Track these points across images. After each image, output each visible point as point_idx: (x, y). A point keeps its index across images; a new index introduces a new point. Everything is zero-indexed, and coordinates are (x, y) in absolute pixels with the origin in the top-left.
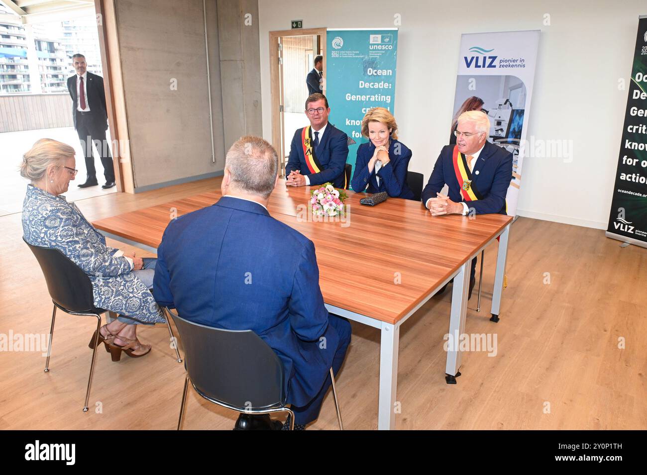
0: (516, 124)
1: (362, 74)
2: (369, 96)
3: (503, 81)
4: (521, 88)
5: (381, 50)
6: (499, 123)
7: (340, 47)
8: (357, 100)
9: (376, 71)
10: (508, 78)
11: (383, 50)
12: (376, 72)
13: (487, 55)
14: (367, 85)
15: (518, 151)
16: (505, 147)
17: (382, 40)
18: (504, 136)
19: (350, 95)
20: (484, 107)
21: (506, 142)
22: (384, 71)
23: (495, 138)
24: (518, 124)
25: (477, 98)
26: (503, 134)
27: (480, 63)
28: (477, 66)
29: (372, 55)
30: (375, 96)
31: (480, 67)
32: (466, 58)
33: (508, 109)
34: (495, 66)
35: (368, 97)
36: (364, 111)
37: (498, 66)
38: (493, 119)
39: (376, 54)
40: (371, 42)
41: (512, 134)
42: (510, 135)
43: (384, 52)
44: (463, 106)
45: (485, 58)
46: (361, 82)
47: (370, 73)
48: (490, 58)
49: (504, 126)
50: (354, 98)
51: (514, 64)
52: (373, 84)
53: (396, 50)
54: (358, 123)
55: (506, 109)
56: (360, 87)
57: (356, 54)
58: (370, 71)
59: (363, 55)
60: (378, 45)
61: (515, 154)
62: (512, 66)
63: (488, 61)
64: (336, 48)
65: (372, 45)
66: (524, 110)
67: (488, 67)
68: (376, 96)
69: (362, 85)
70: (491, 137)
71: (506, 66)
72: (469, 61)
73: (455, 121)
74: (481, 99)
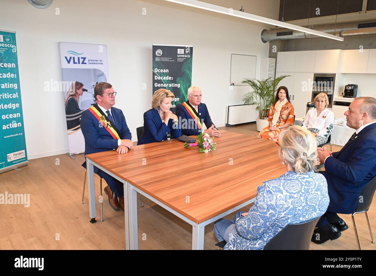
3: (92, 71)
4: (103, 76)
9: (2, 64)
10: (95, 70)
11: (6, 48)
13: (80, 56)
17: (4, 40)
20: (84, 87)
22: (8, 64)
25: (79, 82)
27: (76, 61)
28: (74, 63)
30: (5, 84)
31: (76, 63)
32: (66, 58)
34: (86, 63)
37: (88, 63)
38: (91, 94)
45: (79, 58)
48: (82, 58)
51: (97, 62)
60: (1, 43)
62: (96, 64)
63: (81, 60)
67: (82, 63)
70: (92, 105)
71: (93, 63)
72: (69, 59)
73: (67, 98)
74: (81, 83)
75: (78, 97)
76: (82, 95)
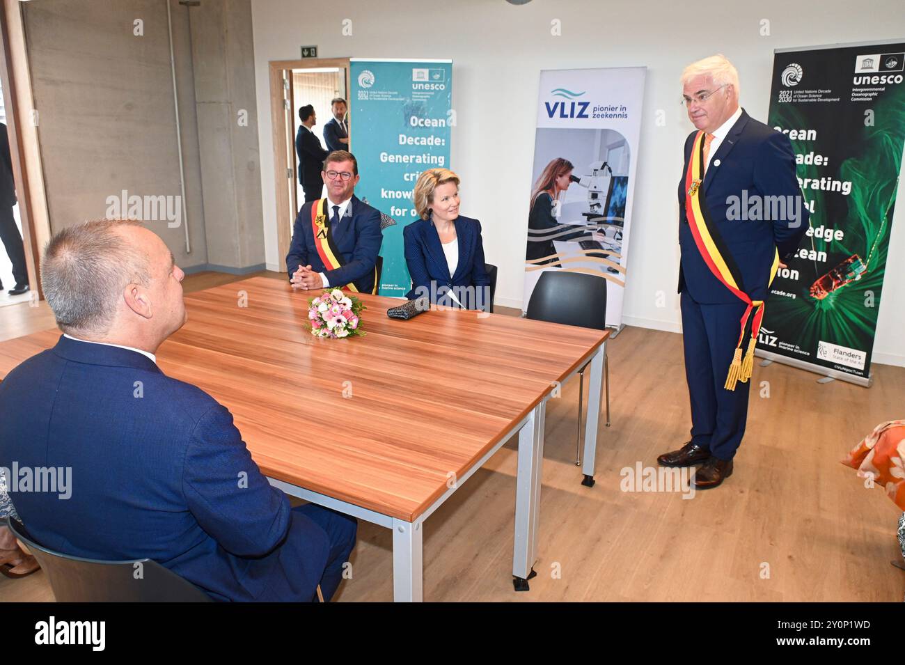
0: (617, 196)
1: (403, 125)
2: (414, 156)
3: (599, 135)
4: (623, 147)
5: (430, 91)
6: (595, 196)
7: (369, 86)
8: (397, 161)
9: (422, 120)
10: (604, 132)
11: (432, 91)
12: (423, 123)
13: (577, 100)
14: (410, 141)
15: (621, 234)
16: (603, 228)
17: (431, 77)
18: (602, 214)
19: (386, 154)
20: (574, 173)
21: (605, 222)
22: (433, 120)
23: (590, 216)
24: (621, 195)
25: (564, 160)
26: (601, 211)
27: (567, 111)
28: (563, 115)
29: (417, 98)
30: (422, 156)
31: (566, 116)
32: (547, 104)
33: (606, 175)
34: (586, 116)
35: (412, 157)
36: (408, 177)
37: (591, 116)
38: (586, 190)
39: (422, 97)
40: (415, 79)
41: (613, 212)
42: (610, 212)
43: (433, 93)
44: (545, 171)
45: (573, 104)
46: (401, 136)
47: (414, 123)
48: (580, 104)
49: (602, 199)
50: (391, 158)
51: (613, 113)
52: (418, 138)
53: (451, 91)
54: (399, 195)
55: (603, 175)
56: (401, 143)
57: (393, 96)
58: (414, 120)
59: (403, 96)
60: (424, 83)
61: (618, 239)
62: (611, 116)
63: (578, 109)
64: (365, 86)
65: (415, 83)
66: (627, 178)
67: (578, 117)
68: (424, 156)
69: (403, 141)
70: (584, 214)
71: (602, 116)
72: (552, 109)
73: (535, 192)
74: (569, 162)
75: (558, 194)
76: (566, 189)
